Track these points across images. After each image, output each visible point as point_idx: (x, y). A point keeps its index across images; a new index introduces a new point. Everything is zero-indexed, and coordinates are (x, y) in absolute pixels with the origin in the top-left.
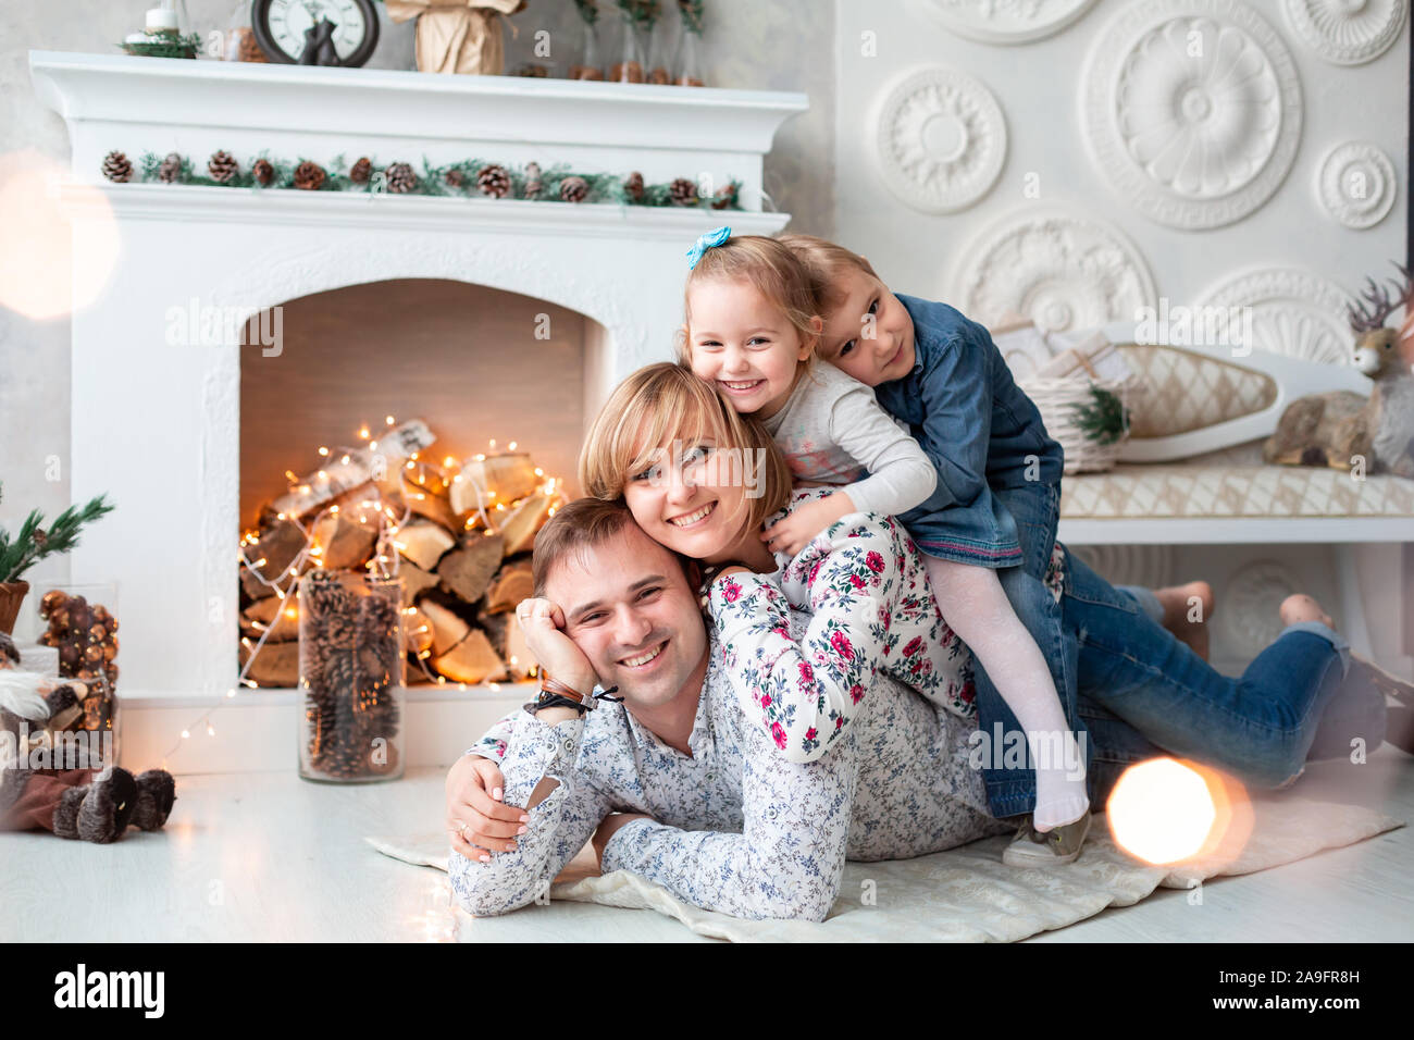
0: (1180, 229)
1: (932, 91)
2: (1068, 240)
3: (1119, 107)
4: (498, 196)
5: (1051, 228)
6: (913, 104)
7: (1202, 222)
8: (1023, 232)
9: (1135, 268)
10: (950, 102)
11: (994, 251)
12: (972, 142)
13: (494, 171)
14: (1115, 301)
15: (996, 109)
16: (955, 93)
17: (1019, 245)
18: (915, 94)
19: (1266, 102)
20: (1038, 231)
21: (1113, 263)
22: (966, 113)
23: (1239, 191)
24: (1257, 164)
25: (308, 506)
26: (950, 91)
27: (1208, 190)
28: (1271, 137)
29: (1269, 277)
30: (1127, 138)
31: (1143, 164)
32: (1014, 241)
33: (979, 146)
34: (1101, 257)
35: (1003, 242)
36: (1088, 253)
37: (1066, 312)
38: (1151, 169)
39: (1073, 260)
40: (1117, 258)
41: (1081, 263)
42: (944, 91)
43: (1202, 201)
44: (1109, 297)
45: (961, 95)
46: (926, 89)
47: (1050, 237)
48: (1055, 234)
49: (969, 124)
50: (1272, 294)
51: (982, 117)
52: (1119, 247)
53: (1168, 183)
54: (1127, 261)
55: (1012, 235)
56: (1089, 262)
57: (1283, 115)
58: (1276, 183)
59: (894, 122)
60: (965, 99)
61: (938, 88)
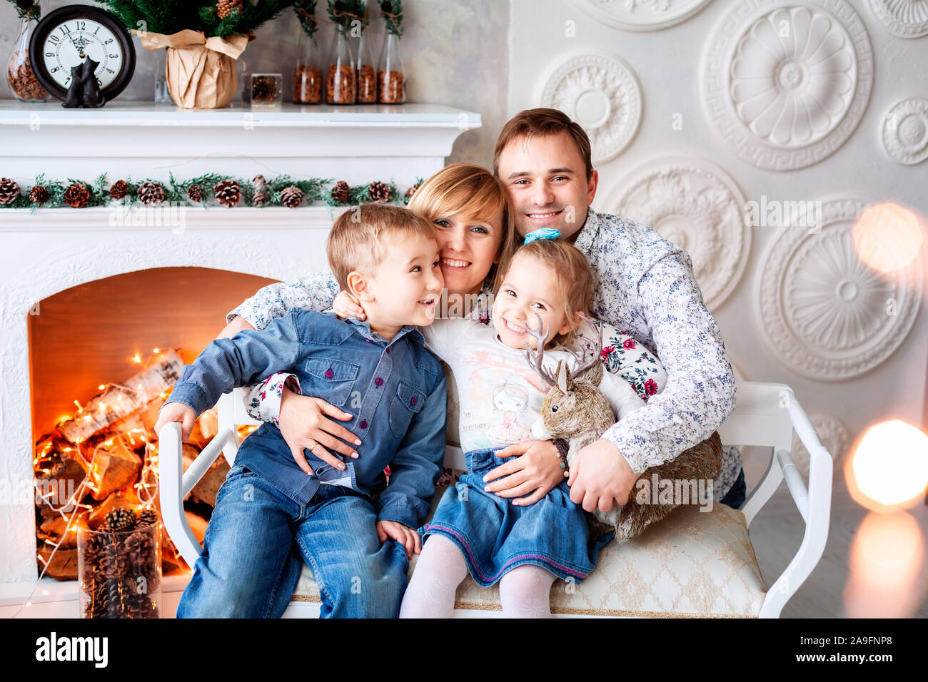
0: (773, 171)
1: (584, 71)
2: (686, 183)
3: (731, 80)
4: (231, 206)
5: (672, 175)
6: (569, 82)
7: (790, 165)
8: (652, 179)
9: (736, 203)
10: (599, 79)
11: (628, 194)
12: (614, 111)
13: (227, 188)
14: (720, 227)
15: (634, 84)
16: (603, 72)
17: (648, 188)
18: (570, 74)
19: (846, 71)
20: (663, 177)
21: (721, 199)
22: (611, 87)
23: (820, 141)
24: (835, 120)
25: (90, 432)
26: (598, 70)
27: (796, 141)
28: (847, 98)
29: (839, 205)
30: (735, 104)
31: (747, 124)
32: (645, 186)
33: (620, 112)
34: (711, 195)
35: (635, 188)
36: (701, 193)
37: (682, 238)
38: (753, 126)
39: (690, 199)
40: (723, 195)
41: (695, 201)
42: (594, 70)
43: (790, 150)
44: (715, 226)
45: (606, 73)
46: (579, 70)
47: (673, 182)
48: (676, 179)
49: (612, 97)
50: (840, 218)
51: (623, 90)
52: (725, 187)
53: (766, 137)
54: (731, 198)
55: (643, 182)
56: (702, 199)
57: (858, 80)
58: (849, 133)
59: (554, 97)
60: (611, 76)
61: (589, 69)
